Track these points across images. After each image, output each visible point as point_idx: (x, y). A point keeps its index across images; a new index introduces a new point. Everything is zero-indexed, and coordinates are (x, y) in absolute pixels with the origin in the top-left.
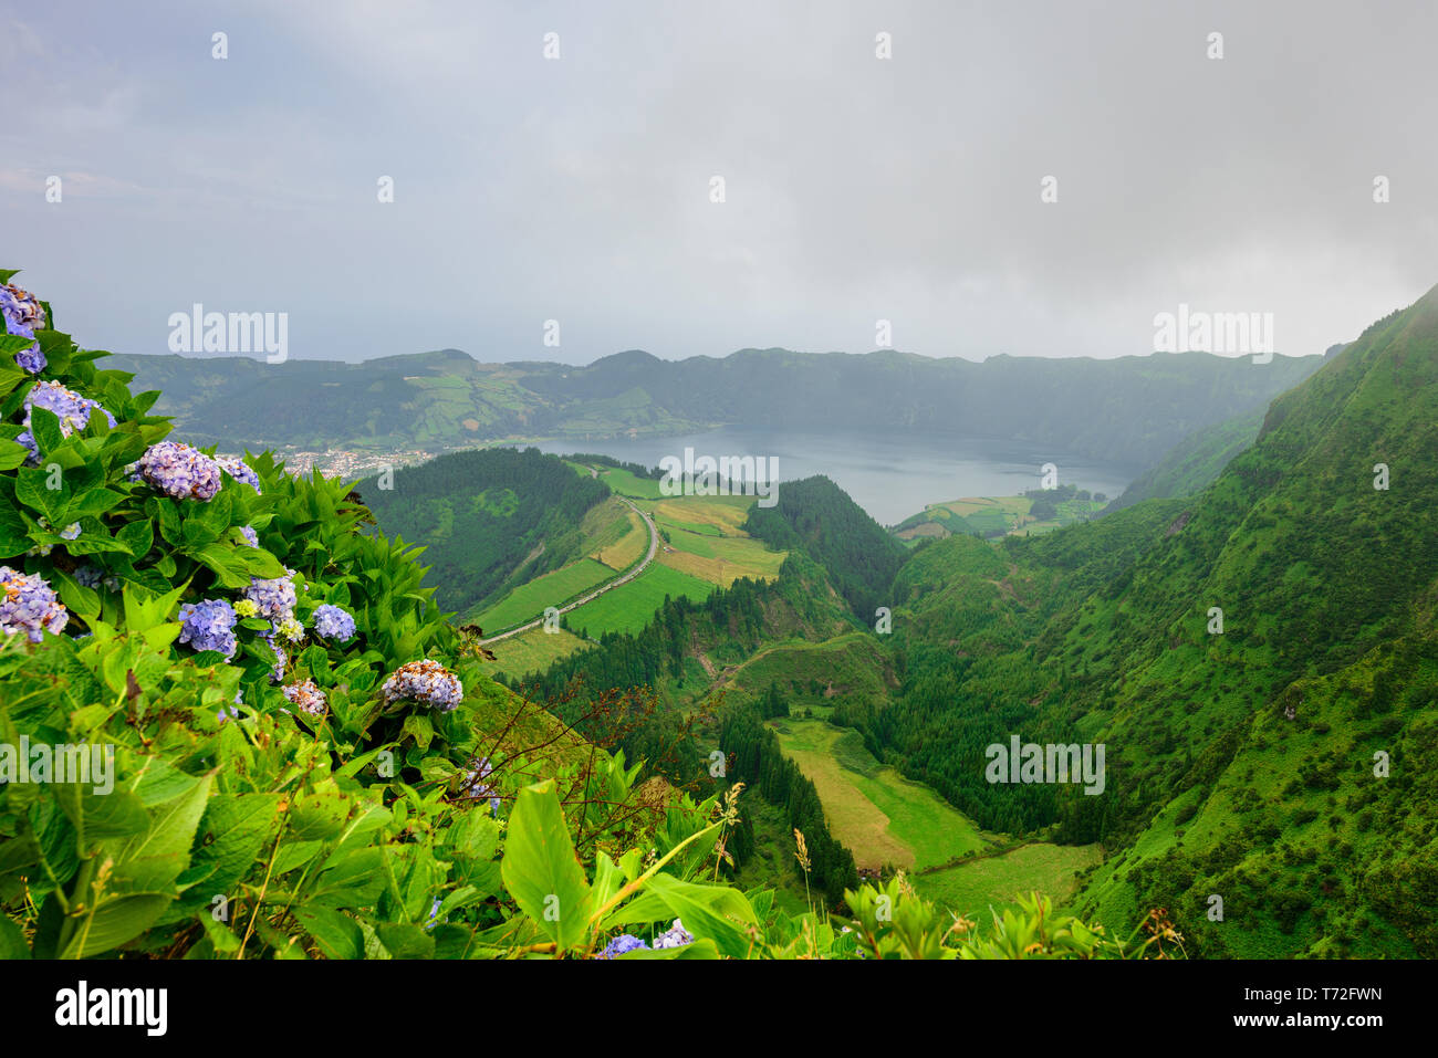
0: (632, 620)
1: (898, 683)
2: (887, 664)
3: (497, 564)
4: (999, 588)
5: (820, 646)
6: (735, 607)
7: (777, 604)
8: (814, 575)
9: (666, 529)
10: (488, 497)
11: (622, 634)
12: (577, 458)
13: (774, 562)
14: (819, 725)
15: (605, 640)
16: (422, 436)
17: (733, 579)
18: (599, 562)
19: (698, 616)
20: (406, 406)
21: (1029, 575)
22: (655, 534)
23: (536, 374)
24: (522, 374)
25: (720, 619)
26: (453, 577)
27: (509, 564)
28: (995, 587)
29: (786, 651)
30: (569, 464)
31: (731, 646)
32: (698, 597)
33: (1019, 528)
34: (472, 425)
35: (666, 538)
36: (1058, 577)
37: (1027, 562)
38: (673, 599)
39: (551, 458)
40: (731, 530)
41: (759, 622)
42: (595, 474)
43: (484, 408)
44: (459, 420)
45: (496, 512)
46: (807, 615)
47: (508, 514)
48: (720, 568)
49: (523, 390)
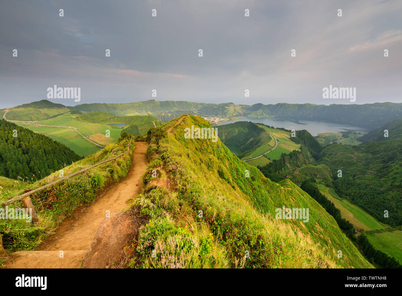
0: (277, 157)
1: (332, 175)
2: (330, 171)
3: (245, 140)
4: (353, 157)
5: (316, 167)
6: (294, 156)
7: (301, 156)
8: (306, 149)
9: (278, 139)
10: (243, 129)
11: (277, 160)
12: (258, 124)
13: (298, 147)
14: (323, 185)
15: (273, 161)
16: (227, 116)
17: (293, 150)
18: (269, 145)
19: (287, 157)
20: (225, 111)
21: (361, 155)
22: (276, 140)
23: (244, 107)
24: (242, 107)
25: (291, 157)
26: (238, 141)
27: (247, 140)
28: (352, 156)
29: (309, 167)
30: (257, 125)
31: (293, 162)
32: (287, 153)
33: (340, 139)
34: (234, 114)
35: (278, 141)
36: (370, 156)
37: (360, 152)
38: (283, 153)
39: (253, 123)
40: (287, 139)
41: (298, 159)
42: (261, 127)
43: (236, 112)
44: (232, 113)
45: (244, 131)
46: (307, 158)
47: (246, 132)
48: (288, 147)
49: (242, 109)
